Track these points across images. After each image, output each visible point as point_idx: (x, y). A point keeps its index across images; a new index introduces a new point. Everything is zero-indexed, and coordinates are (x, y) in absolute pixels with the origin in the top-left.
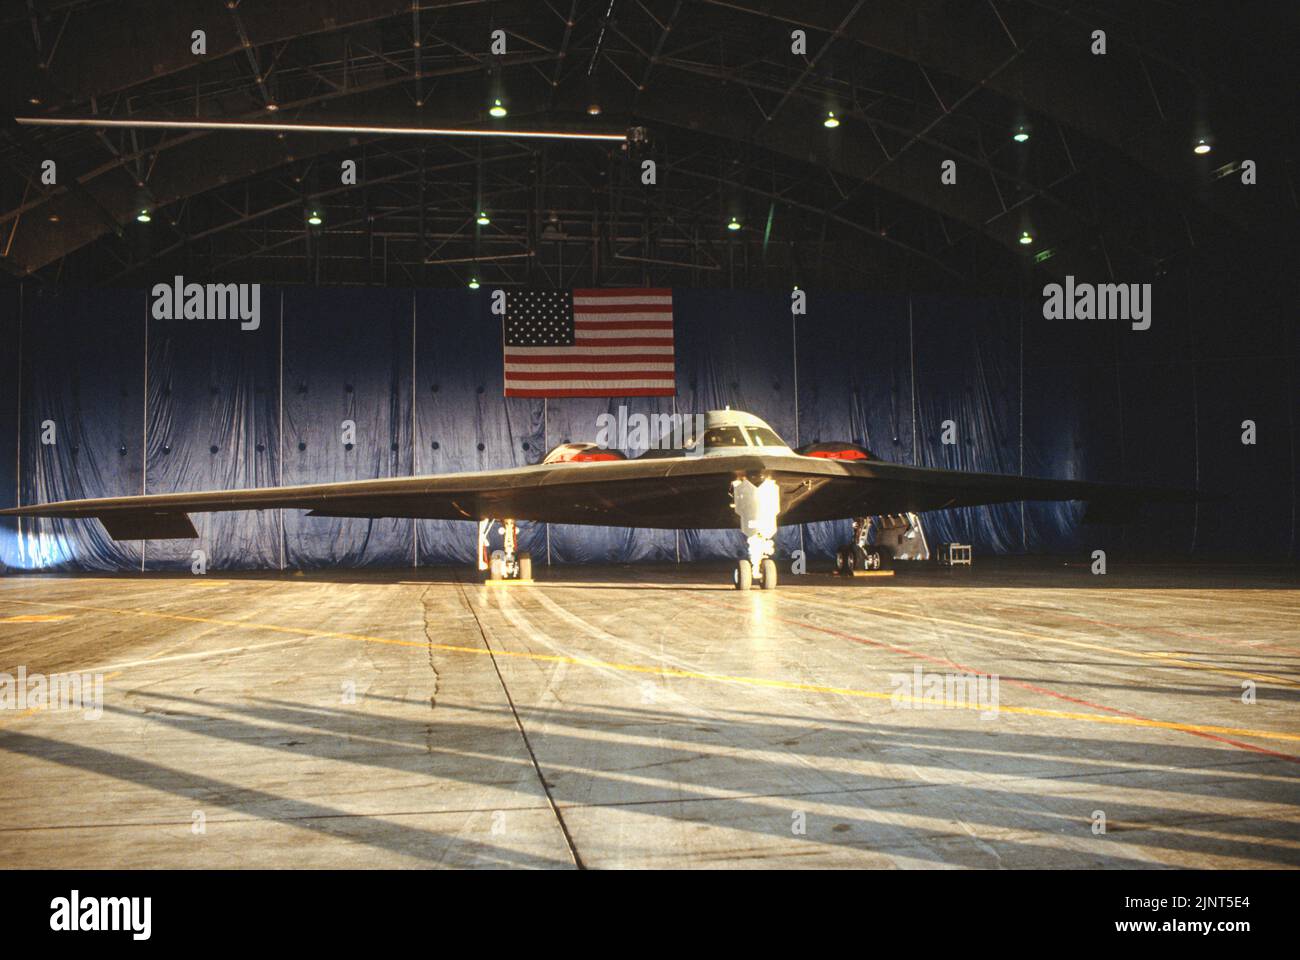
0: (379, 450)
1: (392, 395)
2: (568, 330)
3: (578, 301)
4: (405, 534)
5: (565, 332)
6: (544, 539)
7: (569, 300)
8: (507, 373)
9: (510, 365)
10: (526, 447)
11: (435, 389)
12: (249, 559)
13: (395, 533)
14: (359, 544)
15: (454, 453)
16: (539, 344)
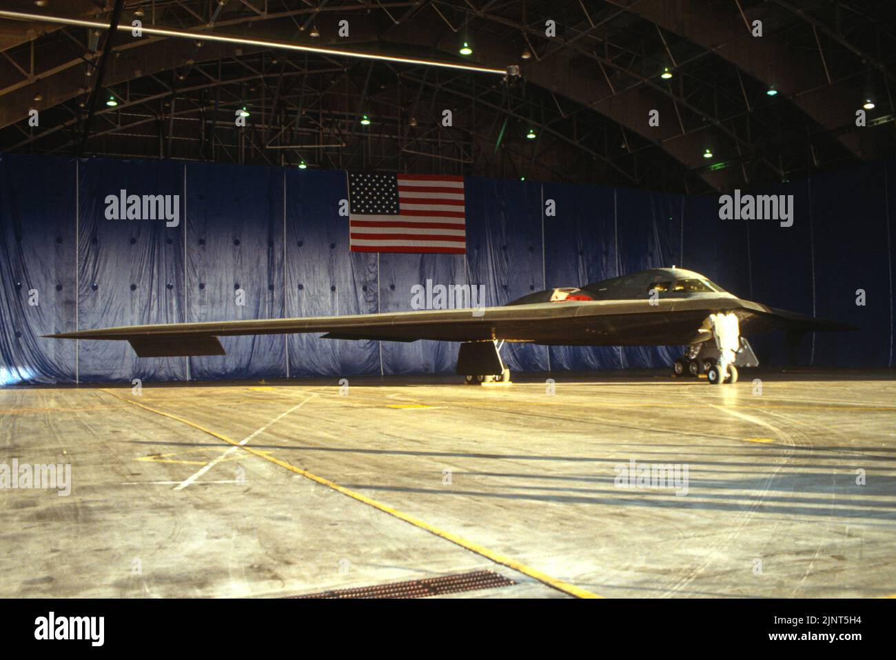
0: (259, 289)
1: (269, 248)
2: (395, 203)
3: (401, 183)
4: (279, 353)
5: (393, 205)
6: (378, 357)
7: (395, 182)
8: (352, 234)
9: (354, 228)
10: (365, 289)
11: (300, 244)
12: (162, 373)
13: (271, 353)
14: (245, 361)
15: (314, 292)
16: (375, 213)
